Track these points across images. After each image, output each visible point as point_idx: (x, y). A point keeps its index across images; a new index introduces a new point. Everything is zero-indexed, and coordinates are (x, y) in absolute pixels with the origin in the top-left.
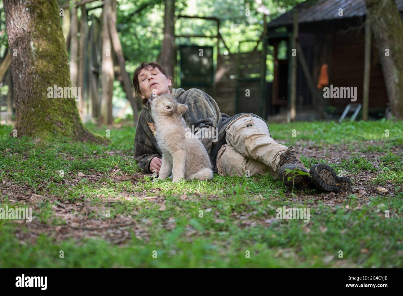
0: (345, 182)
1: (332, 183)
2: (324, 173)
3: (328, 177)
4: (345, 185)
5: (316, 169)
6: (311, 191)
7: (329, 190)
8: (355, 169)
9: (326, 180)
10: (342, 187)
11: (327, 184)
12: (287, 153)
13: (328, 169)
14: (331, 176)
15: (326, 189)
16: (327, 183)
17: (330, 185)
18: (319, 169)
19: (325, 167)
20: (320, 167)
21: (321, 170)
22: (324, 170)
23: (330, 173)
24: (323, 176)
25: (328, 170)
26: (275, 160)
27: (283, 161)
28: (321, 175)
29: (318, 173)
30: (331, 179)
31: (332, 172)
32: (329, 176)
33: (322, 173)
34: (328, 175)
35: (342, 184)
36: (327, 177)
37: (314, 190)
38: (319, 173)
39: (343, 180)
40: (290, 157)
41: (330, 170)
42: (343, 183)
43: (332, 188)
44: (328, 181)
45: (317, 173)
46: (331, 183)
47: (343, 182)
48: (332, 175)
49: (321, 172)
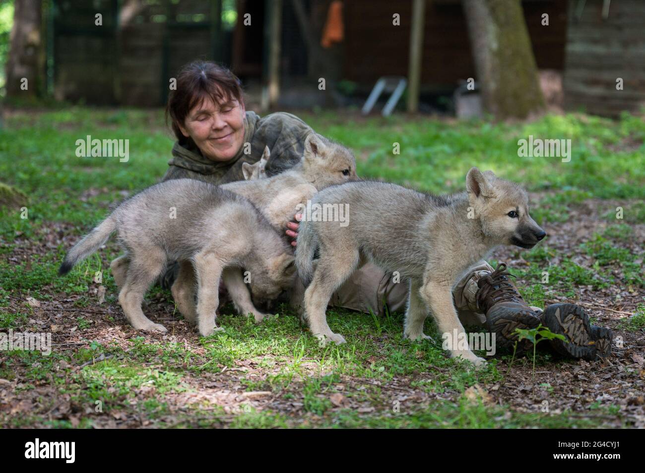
0: (604, 337)
1: (584, 342)
2: (570, 322)
3: (578, 330)
4: (604, 343)
5: (557, 314)
6: (541, 358)
7: (577, 356)
8: (561, 282)
9: (573, 335)
10: (599, 348)
11: (575, 343)
12: (495, 277)
13: (578, 313)
14: (582, 328)
15: (573, 354)
16: (575, 341)
17: (580, 345)
18: (563, 313)
19: (573, 310)
20: (564, 308)
21: (566, 316)
22: (571, 316)
23: (581, 321)
24: (568, 329)
25: (578, 316)
26: (464, 287)
27: (488, 293)
28: (565, 326)
29: (560, 321)
30: (582, 333)
31: (584, 320)
32: (579, 327)
33: (567, 322)
34: (578, 325)
35: (599, 342)
36: (576, 329)
37: (547, 357)
38: (563, 322)
39: (602, 335)
40: (503, 286)
41: (582, 316)
42: (601, 341)
43: (582, 350)
44: (576, 337)
45: (558, 321)
46: (582, 340)
47: (601, 338)
48: (584, 324)
49: (566, 320)
